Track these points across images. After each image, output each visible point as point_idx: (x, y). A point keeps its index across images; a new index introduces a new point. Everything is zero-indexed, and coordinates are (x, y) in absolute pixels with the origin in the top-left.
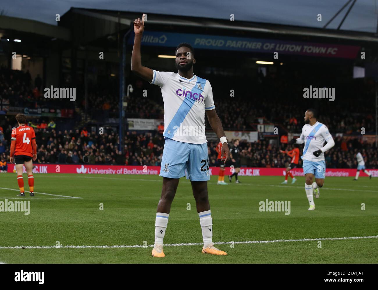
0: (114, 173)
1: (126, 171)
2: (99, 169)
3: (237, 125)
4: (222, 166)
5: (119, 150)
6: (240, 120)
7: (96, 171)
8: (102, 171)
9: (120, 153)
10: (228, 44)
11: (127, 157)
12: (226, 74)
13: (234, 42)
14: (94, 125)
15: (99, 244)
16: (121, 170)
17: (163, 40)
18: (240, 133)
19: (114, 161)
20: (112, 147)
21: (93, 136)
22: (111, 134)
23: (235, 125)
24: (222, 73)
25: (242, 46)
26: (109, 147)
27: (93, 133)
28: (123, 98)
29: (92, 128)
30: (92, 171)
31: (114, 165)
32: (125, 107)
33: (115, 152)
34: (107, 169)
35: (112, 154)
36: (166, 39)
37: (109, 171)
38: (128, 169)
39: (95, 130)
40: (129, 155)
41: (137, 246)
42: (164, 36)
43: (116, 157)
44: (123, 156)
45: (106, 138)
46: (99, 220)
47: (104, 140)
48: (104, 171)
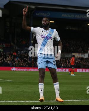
0: (27, 70)
1: (33, 70)
2: (21, 69)
3: (79, 51)
4: (73, 68)
5: (29, 61)
6: (81, 49)
7: (20, 70)
8: (22, 70)
9: (30, 62)
10: (76, 17)
11: (33, 64)
12: (75, 29)
13: (79, 16)
14: (19, 50)
15: (20, 100)
16: (30, 69)
17: (48, 14)
18: (81, 54)
19: (27, 65)
20: (27, 59)
21: (18, 55)
22: (26, 54)
23: (78, 50)
24: (73, 29)
25: (82, 17)
26: (25, 59)
27: (19, 54)
28: (31, 39)
29: (18, 51)
30: (18, 69)
31: (27, 67)
32: (32, 43)
33: (28, 62)
34: (24, 69)
35: (27, 62)
36: (49, 14)
37: (25, 70)
38: (33, 69)
39: (19, 52)
40: (34, 63)
41: (36, 101)
42: (49, 13)
43: (28, 64)
44: (31, 63)
45: (24, 56)
46: (21, 90)
47: (23, 57)
48: (23, 70)
